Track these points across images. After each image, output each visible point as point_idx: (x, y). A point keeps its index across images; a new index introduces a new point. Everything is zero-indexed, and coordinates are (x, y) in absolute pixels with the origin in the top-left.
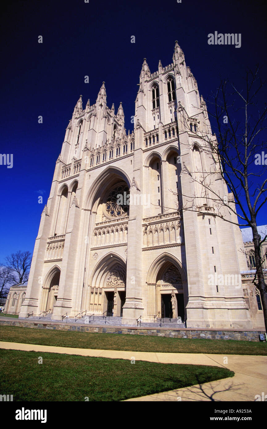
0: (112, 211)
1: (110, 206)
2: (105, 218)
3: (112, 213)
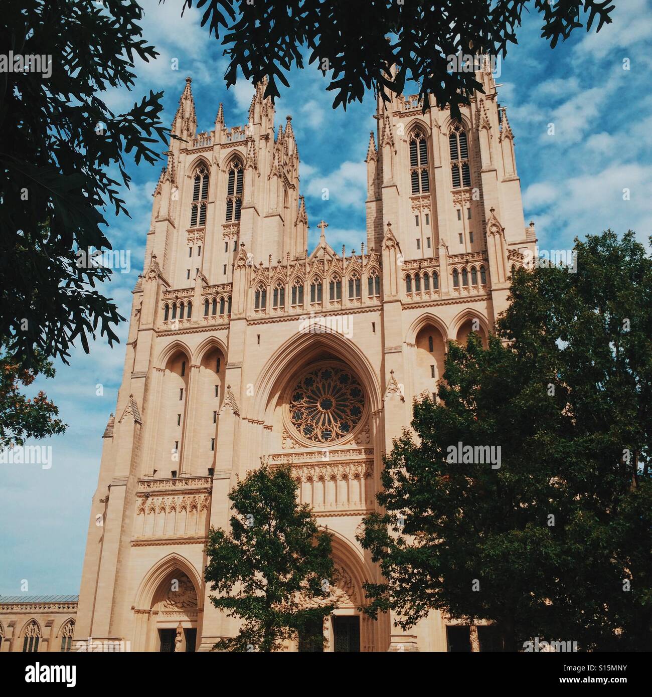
0: (307, 425)
1: (303, 414)
2: (292, 441)
3: (308, 431)
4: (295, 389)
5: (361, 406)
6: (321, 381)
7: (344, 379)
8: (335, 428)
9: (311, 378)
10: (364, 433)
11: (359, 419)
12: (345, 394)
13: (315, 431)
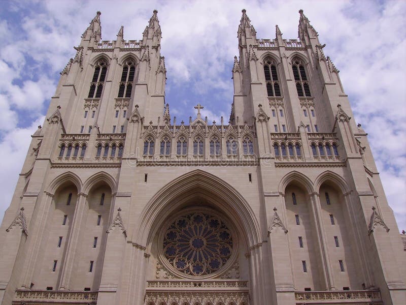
4: (169, 229)
5: (230, 247)
6: (193, 224)
7: (214, 223)
8: (206, 264)
9: (184, 220)
10: (234, 269)
11: (228, 258)
12: (215, 236)
13: (187, 266)
